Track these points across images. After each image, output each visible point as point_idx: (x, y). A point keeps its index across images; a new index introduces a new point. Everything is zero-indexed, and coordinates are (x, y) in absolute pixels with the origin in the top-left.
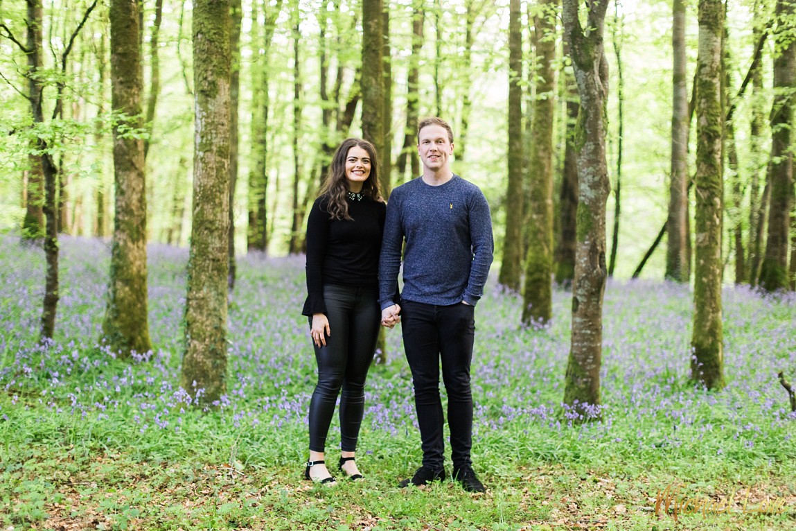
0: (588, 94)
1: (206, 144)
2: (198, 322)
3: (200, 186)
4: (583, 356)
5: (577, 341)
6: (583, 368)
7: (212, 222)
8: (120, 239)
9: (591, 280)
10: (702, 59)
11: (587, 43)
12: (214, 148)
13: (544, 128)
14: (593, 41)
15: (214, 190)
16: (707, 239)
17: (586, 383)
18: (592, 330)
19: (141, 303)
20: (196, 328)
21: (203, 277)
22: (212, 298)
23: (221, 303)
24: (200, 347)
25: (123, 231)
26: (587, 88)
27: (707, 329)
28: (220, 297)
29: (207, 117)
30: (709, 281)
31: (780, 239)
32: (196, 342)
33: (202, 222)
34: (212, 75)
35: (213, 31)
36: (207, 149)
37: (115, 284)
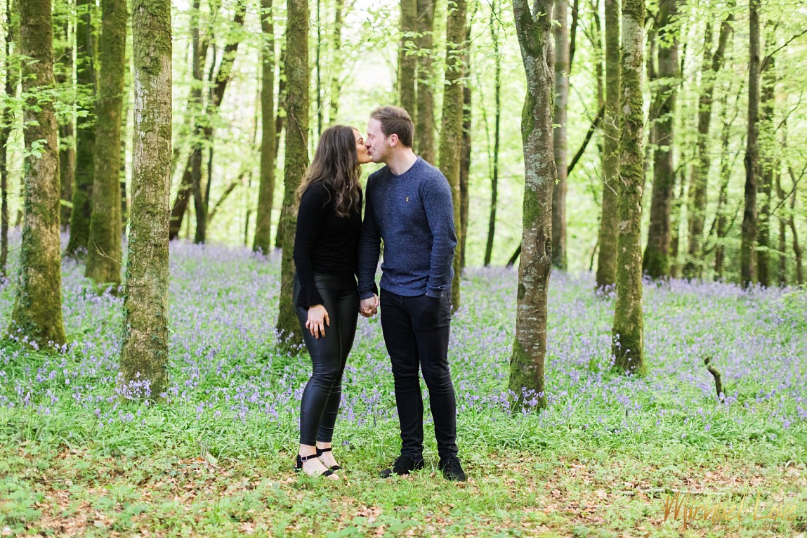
0: (537, 80)
1: (148, 124)
2: (139, 310)
3: (141, 168)
4: (530, 343)
5: (523, 328)
6: (529, 355)
7: (154, 206)
8: (32, 223)
9: (538, 267)
10: (626, 47)
11: (536, 29)
12: (157, 129)
13: (454, 113)
14: (542, 27)
15: (156, 172)
16: (630, 227)
17: (531, 370)
18: (538, 317)
19: (55, 290)
20: (136, 316)
21: (144, 264)
22: (154, 285)
23: (163, 291)
24: (142, 336)
25: (36, 214)
26: (536, 74)
27: (629, 315)
28: (162, 284)
29: (149, 96)
30: (631, 268)
31: (662, 227)
32: (136, 331)
33: (144, 206)
34: (154, 51)
35: (156, 5)
36: (149, 129)
37: (26, 271)
